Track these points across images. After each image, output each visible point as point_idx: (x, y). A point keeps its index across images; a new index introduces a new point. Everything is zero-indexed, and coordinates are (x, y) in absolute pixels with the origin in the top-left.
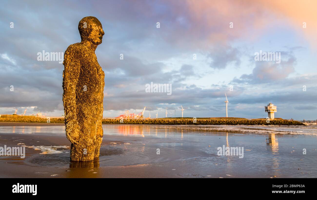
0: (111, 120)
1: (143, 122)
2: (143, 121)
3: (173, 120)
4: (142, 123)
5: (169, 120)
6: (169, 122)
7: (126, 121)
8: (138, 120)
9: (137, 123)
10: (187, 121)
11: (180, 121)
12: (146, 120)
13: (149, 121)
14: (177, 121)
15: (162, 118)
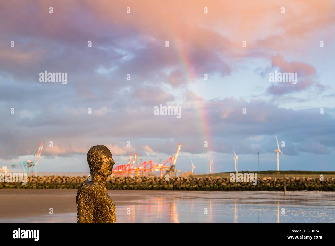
1: (175, 184)
2: (174, 182)
4: (171, 186)
6: (241, 184)
7: (133, 182)
8: (163, 180)
9: (161, 186)
10: (289, 181)
11: (270, 180)
12: (184, 180)
13: (190, 181)
14: (263, 181)
15: (225, 174)
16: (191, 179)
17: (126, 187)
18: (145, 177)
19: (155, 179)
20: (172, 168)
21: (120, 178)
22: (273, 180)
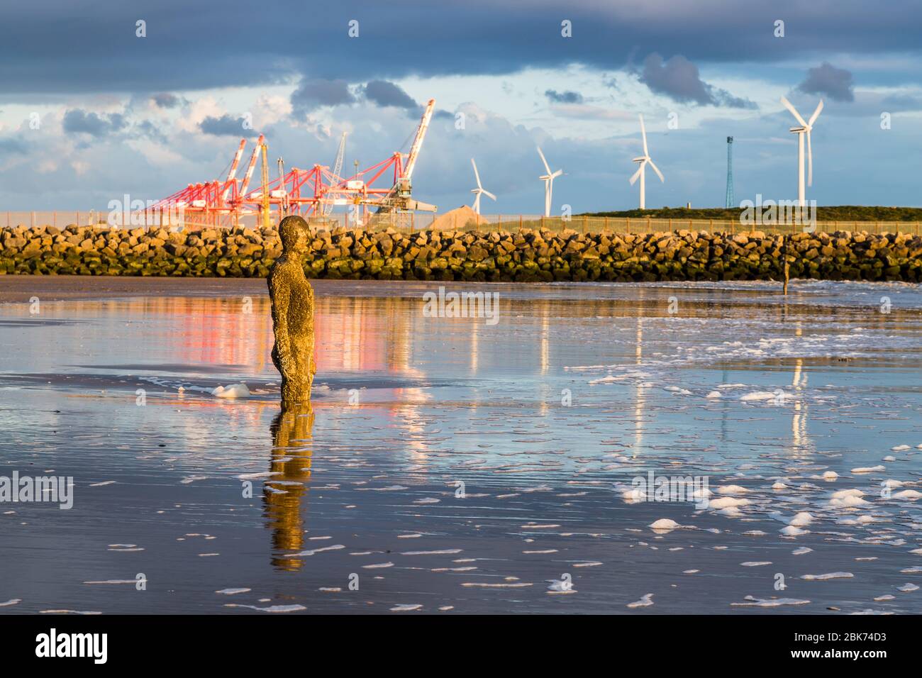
0: (114, 243)
1: (408, 257)
2: (406, 250)
3: (692, 231)
4: (396, 263)
5: (657, 235)
6: (653, 256)
7: (252, 249)
8: (367, 242)
9: (358, 264)
10: (830, 245)
11: (759, 243)
12: (442, 242)
13: (465, 244)
14: (736, 247)
15: (595, 220)
16: (470, 239)
17: (226, 269)
19: (335, 239)
21: (204, 235)
22: (769, 244)
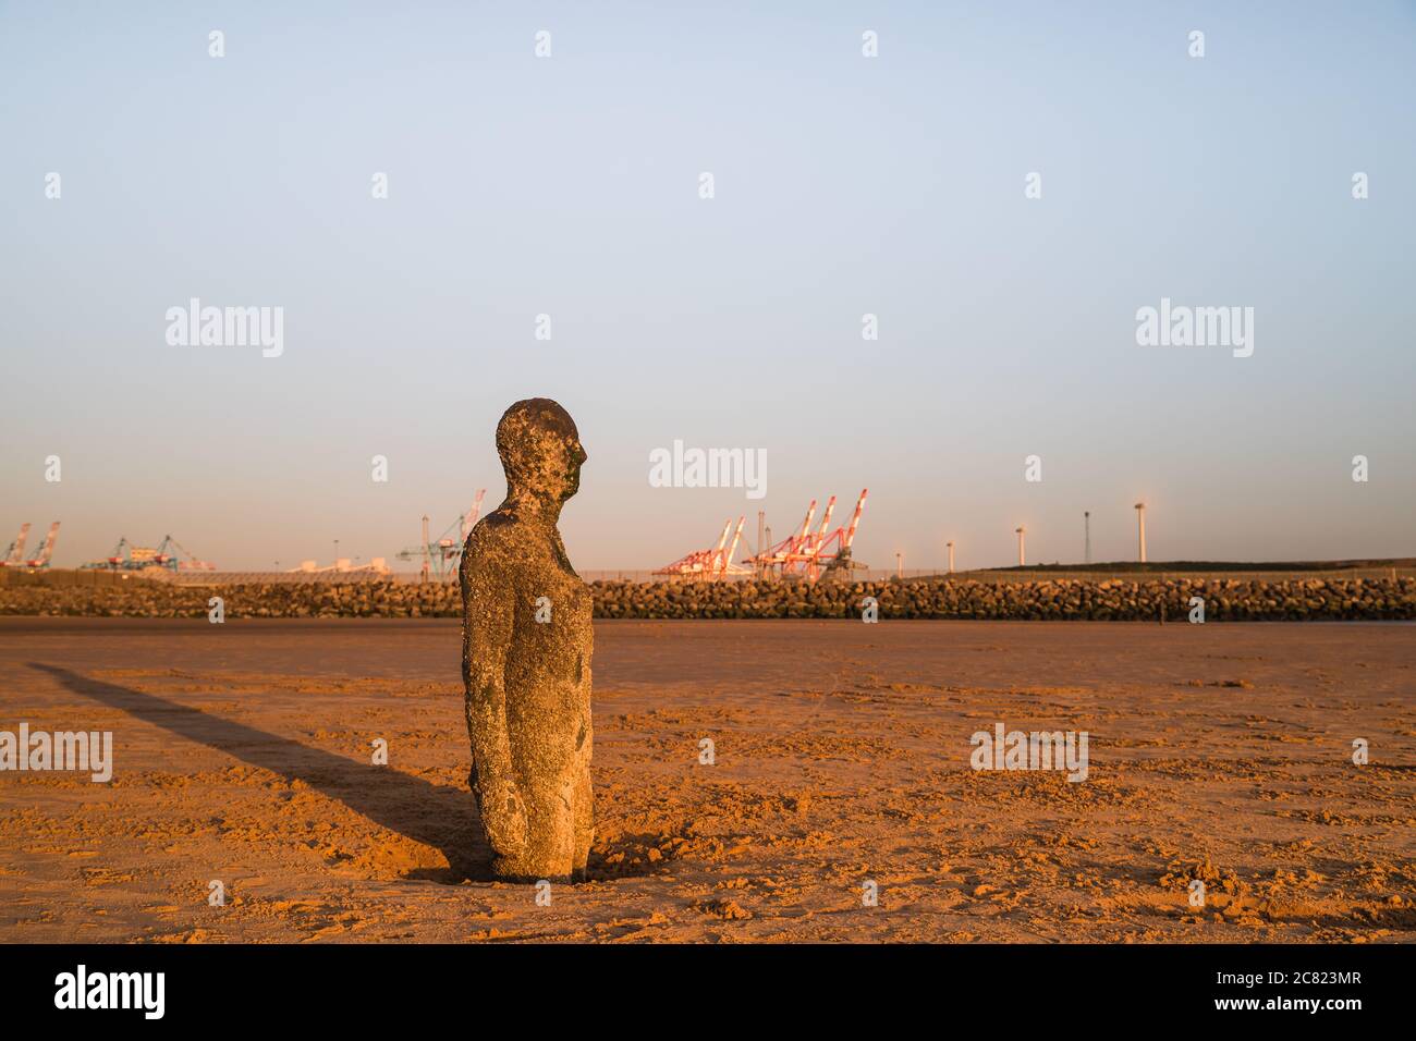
0: (629, 593)
2: (848, 597)
3: (1066, 582)
4: (840, 606)
5: (1040, 584)
6: (1037, 600)
7: (733, 596)
8: (818, 592)
9: (811, 608)
10: (1175, 591)
11: (1119, 589)
12: (875, 590)
13: (892, 592)
14: (1101, 592)
15: (991, 573)
16: (896, 588)
17: (712, 612)
18: (765, 583)
19: (794, 589)
20: (841, 559)
21: (696, 588)
22: (1127, 590)
